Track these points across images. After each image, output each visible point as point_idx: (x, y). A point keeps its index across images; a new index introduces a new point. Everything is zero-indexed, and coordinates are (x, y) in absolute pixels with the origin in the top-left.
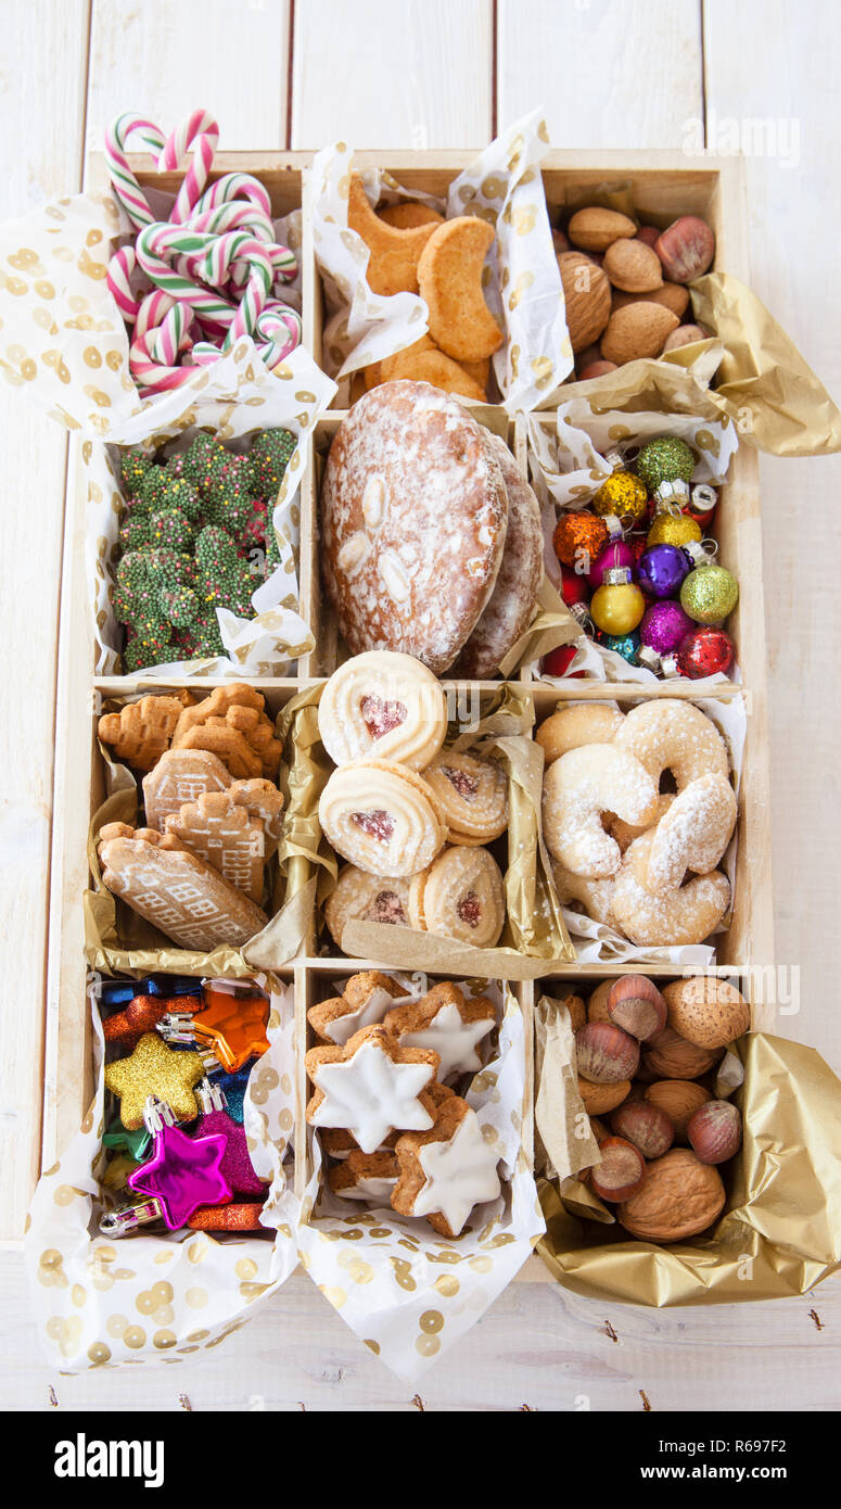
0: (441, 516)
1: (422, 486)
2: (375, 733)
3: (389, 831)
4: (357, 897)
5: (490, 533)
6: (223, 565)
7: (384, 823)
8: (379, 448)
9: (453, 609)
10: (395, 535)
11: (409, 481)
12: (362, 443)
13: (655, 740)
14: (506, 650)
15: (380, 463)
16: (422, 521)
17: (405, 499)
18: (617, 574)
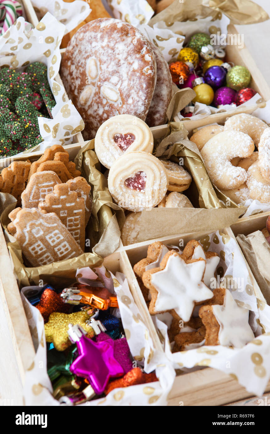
0: (126, 59)
1: (114, 51)
2: (123, 149)
3: (143, 185)
4: (134, 228)
5: (150, 56)
6: (30, 112)
7: (140, 181)
8: (89, 48)
9: (142, 90)
10: (106, 75)
11: (107, 52)
12: (79, 51)
13: (241, 126)
14: (166, 110)
15: (91, 53)
16: (118, 64)
17: (107, 60)
18: (198, 81)
